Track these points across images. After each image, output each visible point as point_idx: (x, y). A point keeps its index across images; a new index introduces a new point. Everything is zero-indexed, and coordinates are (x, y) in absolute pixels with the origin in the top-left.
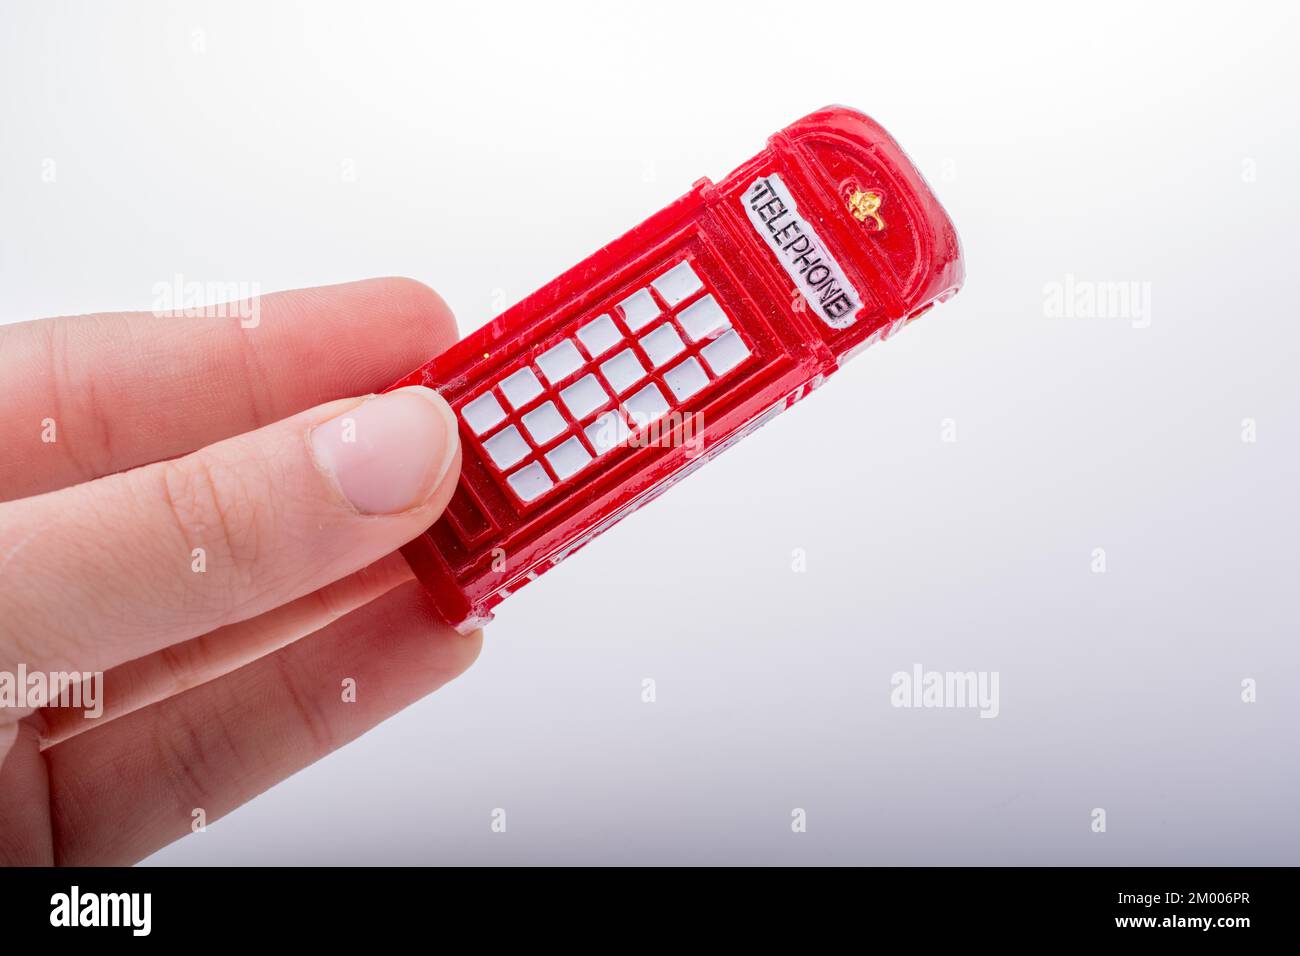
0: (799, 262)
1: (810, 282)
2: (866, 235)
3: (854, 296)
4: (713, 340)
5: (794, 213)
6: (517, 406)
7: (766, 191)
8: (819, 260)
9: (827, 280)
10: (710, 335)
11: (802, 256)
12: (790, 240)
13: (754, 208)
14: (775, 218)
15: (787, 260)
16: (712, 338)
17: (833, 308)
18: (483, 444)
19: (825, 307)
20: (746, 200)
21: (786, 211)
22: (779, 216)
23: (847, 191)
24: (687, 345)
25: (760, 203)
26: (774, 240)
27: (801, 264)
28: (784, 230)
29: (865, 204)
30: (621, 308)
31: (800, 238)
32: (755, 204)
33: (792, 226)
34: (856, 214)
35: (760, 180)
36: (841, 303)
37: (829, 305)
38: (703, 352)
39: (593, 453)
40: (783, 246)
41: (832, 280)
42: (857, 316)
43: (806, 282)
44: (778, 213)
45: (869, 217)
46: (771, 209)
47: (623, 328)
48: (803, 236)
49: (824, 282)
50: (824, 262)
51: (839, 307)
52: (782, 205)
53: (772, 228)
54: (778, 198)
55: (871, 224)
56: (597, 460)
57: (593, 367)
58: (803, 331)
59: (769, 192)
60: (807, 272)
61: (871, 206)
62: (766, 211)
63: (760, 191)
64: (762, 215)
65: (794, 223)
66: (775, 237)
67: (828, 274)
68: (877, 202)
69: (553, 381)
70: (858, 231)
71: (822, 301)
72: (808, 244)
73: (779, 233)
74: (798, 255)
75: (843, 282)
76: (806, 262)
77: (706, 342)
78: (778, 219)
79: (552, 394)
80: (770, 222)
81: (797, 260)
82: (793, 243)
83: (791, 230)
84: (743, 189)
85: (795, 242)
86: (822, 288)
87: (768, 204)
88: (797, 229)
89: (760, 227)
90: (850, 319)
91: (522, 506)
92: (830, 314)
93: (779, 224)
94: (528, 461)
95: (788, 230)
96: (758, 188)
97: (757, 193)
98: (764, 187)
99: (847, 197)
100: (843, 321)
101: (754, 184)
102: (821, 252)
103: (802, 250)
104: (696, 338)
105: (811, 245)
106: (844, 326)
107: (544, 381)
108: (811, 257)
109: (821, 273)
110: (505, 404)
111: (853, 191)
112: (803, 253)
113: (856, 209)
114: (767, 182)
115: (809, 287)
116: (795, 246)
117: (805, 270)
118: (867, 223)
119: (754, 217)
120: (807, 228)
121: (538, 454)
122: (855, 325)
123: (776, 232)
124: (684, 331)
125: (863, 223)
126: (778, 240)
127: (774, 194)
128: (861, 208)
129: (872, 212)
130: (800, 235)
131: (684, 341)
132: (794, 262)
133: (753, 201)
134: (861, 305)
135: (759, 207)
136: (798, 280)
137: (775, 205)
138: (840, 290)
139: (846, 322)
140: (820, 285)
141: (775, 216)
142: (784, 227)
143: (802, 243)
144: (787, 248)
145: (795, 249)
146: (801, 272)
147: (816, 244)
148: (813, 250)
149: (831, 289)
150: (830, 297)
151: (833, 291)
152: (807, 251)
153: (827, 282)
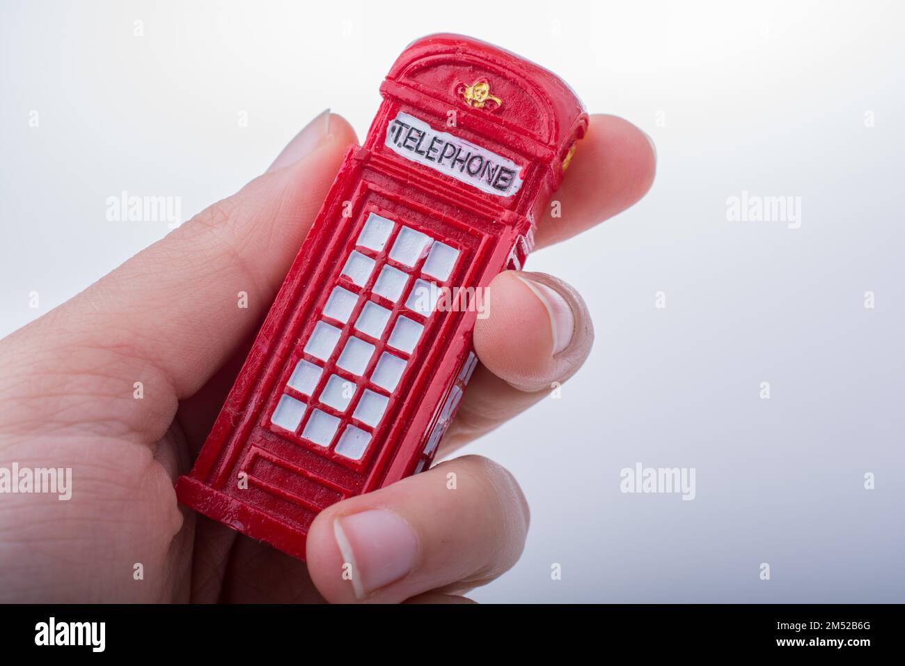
0: (456, 164)
1: (471, 174)
2: (492, 115)
3: (510, 165)
4: (426, 258)
5: (431, 133)
6: (309, 393)
8: (469, 154)
9: (484, 165)
10: (422, 253)
11: (456, 159)
12: (439, 154)
13: (399, 145)
14: (419, 144)
15: (446, 168)
16: (424, 256)
17: (501, 182)
18: (302, 436)
19: (494, 186)
20: (390, 143)
21: (424, 134)
22: (421, 140)
23: (460, 92)
24: (408, 273)
25: (401, 139)
26: (427, 160)
27: (458, 165)
28: (431, 148)
29: (478, 93)
30: (344, 276)
31: (446, 147)
32: (398, 142)
33: (435, 142)
34: (476, 105)
35: (391, 123)
36: (505, 175)
37: (496, 182)
38: (423, 271)
39: (386, 394)
40: (436, 160)
41: (488, 162)
43: (469, 177)
44: (418, 139)
45: (486, 101)
46: (412, 139)
47: (354, 289)
48: (447, 144)
49: (483, 168)
50: (474, 153)
51: (504, 179)
52: (418, 131)
53: (421, 152)
54: (413, 128)
55: (491, 105)
56: (393, 397)
57: (350, 331)
58: (489, 212)
59: (404, 128)
60: (465, 168)
61: (483, 93)
62: (409, 143)
63: (396, 131)
64: (408, 147)
65: (435, 139)
66: (428, 157)
67: (482, 160)
68: (485, 87)
69: (326, 358)
70: (484, 116)
71: (489, 182)
72: (454, 148)
73: (428, 152)
74: (452, 159)
75: (497, 161)
76: (461, 161)
77: (422, 262)
78: (422, 143)
79: (331, 369)
80: (417, 149)
81: (453, 164)
82: (442, 154)
83: (436, 145)
84: (384, 136)
85: (444, 151)
86: (484, 172)
87: (408, 137)
88: (440, 142)
89: (413, 156)
90: (517, 183)
91: (357, 464)
92: (501, 188)
93: (424, 146)
94: (342, 430)
95: (434, 146)
96: (393, 129)
97: (395, 134)
98: (398, 126)
99: (462, 96)
100: (513, 187)
101: (389, 129)
102: (468, 148)
103: (453, 155)
104: (412, 264)
105: (457, 147)
106: (516, 190)
107: (320, 363)
108: (462, 155)
109: (476, 163)
110: (301, 398)
111: (464, 90)
112: (455, 155)
113: (474, 102)
114: (397, 122)
115: (473, 178)
116: (446, 154)
117: (463, 167)
118: (488, 106)
119: (403, 152)
120: (447, 137)
121: (347, 419)
122: (523, 185)
123: (426, 153)
124: (401, 265)
125: (485, 108)
126: (431, 158)
127: (407, 127)
128: (476, 98)
129: (486, 96)
130: (444, 145)
131: (405, 272)
132: (452, 167)
133: (395, 141)
134: (519, 169)
135: (403, 143)
136: (465, 178)
137: (414, 134)
138: (498, 166)
139: (515, 187)
140: (481, 171)
141: (418, 142)
142: (429, 147)
143: (449, 149)
144: (440, 160)
145: (447, 157)
146: (461, 171)
147: (460, 144)
148: (460, 150)
149: (491, 170)
150: (493, 176)
151: (493, 170)
152: (456, 153)
153: (485, 166)
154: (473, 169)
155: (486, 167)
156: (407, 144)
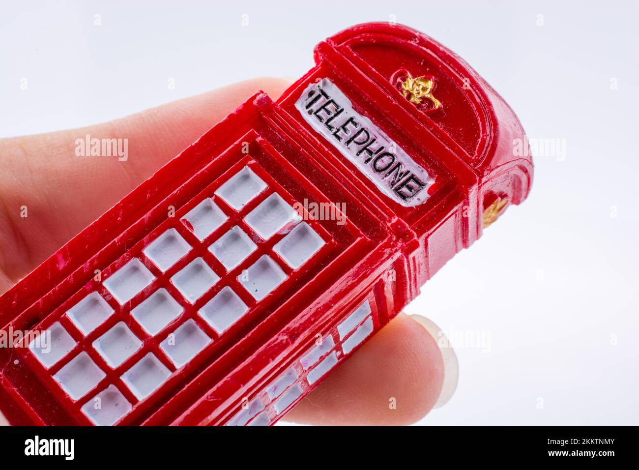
0: (363, 153)
1: (378, 171)
2: (425, 115)
3: (422, 174)
4: (285, 235)
6: (86, 332)
7: (319, 96)
8: (382, 148)
9: (393, 165)
10: (283, 229)
11: (365, 148)
12: (350, 134)
13: (310, 112)
14: (331, 119)
15: (350, 153)
16: (284, 233)
17: (405, 190)
18: (54, 377)
20: (300, 106)
21: (342, 110)
22: (336, 115)
23: (399, 80)
24: (258, 244)
25: (314, 107)
26: (334, 137)
27: (365, 154)
28: (343, 127)
29: (418, 88)
30: (186, 221)
31: (359, 133)
32: (310, 109)
33: (350, 123)
34: (411, 99)
36: (412, 183)
37: (399, 188)
38: (276, 249)
39: (172, 368)
40: (343, 141)
41: (399, 164)
42: (429, 192)
43: (372, 171)
44: (334, 113)
45: (424, 99)
46: (326, 110)
47: (190, 238)
48: (363, 129)
49: (391, 168)
50: (388, 149)
51: (410, 188)
52: (338, 106)
53: (330, 128)
54: (332, 101)
55: (428, 105)
56: (176, 373)
57: (163, 280)
58: (377, 213)
59: (323, 97)
60: (371, 162)
61: (424, 89)
62: (322, 113)
63: (314, 97)
64: (320, 118)
65: (351, 120)
66: (335, 134)
67: (393, 160)
68: (430, 84)
69: (122, 302)
70: (416, 114)
71: (392, 185)
73: (338, 130)
74: (361, 147)
75: (409, 165)
76: (370, 152)
77: (277, 238)
78: (336, 119)
79: (122, 315)
80: (327, 123)
81: (360, 152)
82: (352, 138)
83: (350, 126)
84: (297, 96)
85: (355, 136)
86: (390, 172)
87: (323, 107)
88: (355, 124)
89: (319, 127)
90: (423, 196)
92: (404, 197)
93: (337, 122)
94: (102, 386)
95: (347, 127)
96: (311, 94)
97: (311, 99)
98: (318, 93)
99: (399, 85)
100: (415, 198)
101: (306, 91)
102: (383, 141)
103: (364, 142)
104: (266, 237)
105: (371, 136)
106: (418, 203)
107: (114, 304)
108: (374, 147)
109: (386, 160)
110: (75, 333)
111: (404, 80)
112: (366, 144)
113: (410, 94)
114: (320, 88)
115: (377, 174)
116: (356, 139)
117: (369, 159)
118: (424, 104)
119: (311, 120)
120: (365, 122)
121: (113, 377)
122: (429, 200)
123: (334, 130)
124: (254, 233)
125: (419, 106)
126: (339, 138)
127: (327, 97)
128: (415, 92)
129: (426, 94)
130: (359, 128)
131: (255, 241)
132: (358, 155)
133: (307, 107)
134: (431, 182)
135: (315, 111)
136: (366, 170)
137: (330, 107)
138: (408, 172)
139: (419, 199)
140: (388, 170)
141: (332, 115)
142: (342, 125)
143: (363, 135)
144: (348, 142)
145: (356, 142)
146: (367, 161)
147: (377, 135)
148: (374, 140)
149: (399, 173)
150: (399, 180)
151: (401, 174)
152: (369, 141)
153: (393, 167)
154: (379, 164)
155: (395, 168)
156: (319, 114)
